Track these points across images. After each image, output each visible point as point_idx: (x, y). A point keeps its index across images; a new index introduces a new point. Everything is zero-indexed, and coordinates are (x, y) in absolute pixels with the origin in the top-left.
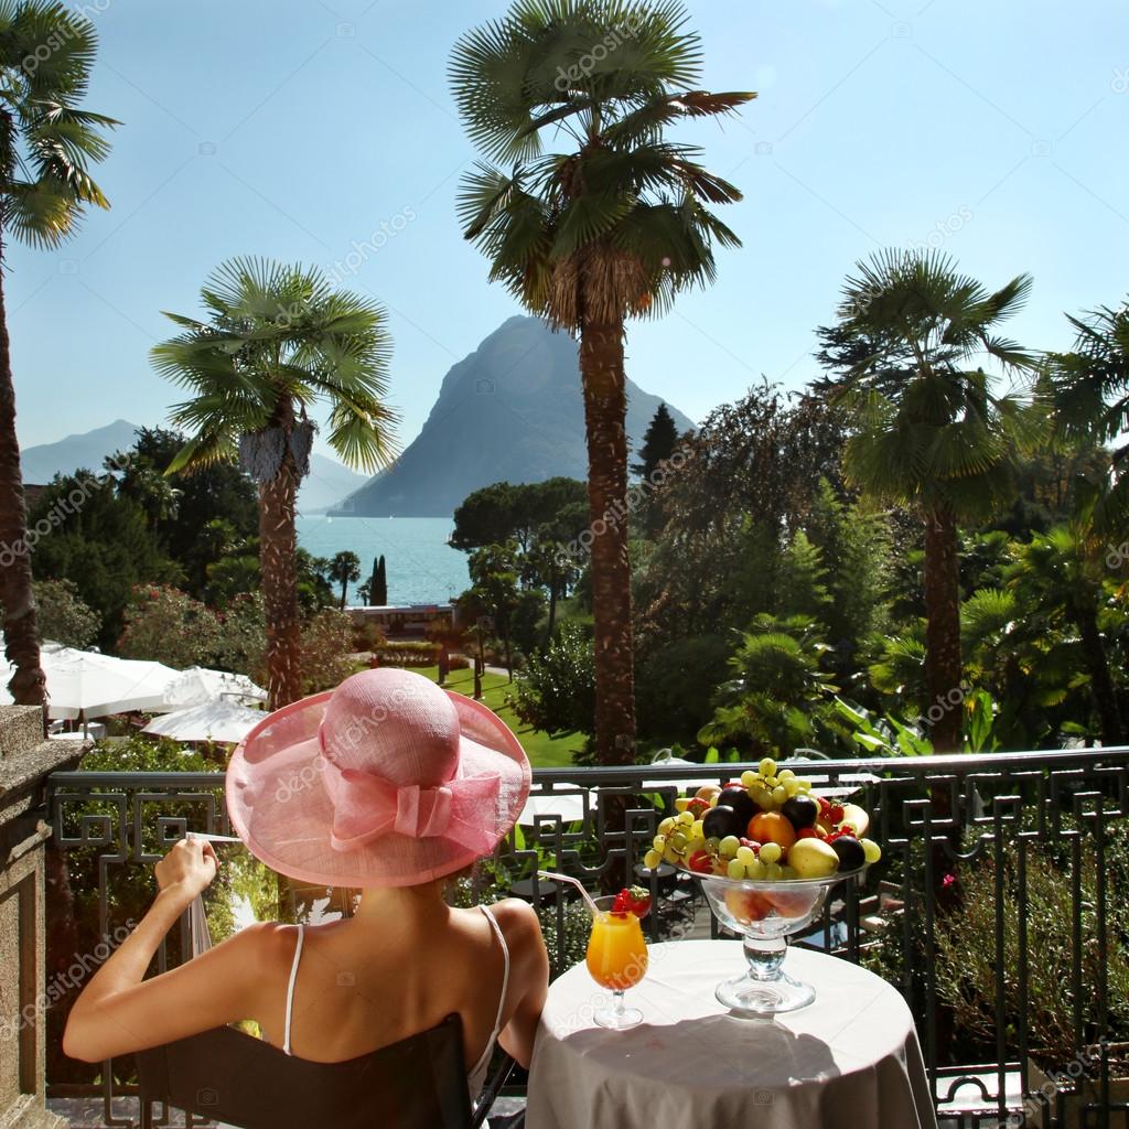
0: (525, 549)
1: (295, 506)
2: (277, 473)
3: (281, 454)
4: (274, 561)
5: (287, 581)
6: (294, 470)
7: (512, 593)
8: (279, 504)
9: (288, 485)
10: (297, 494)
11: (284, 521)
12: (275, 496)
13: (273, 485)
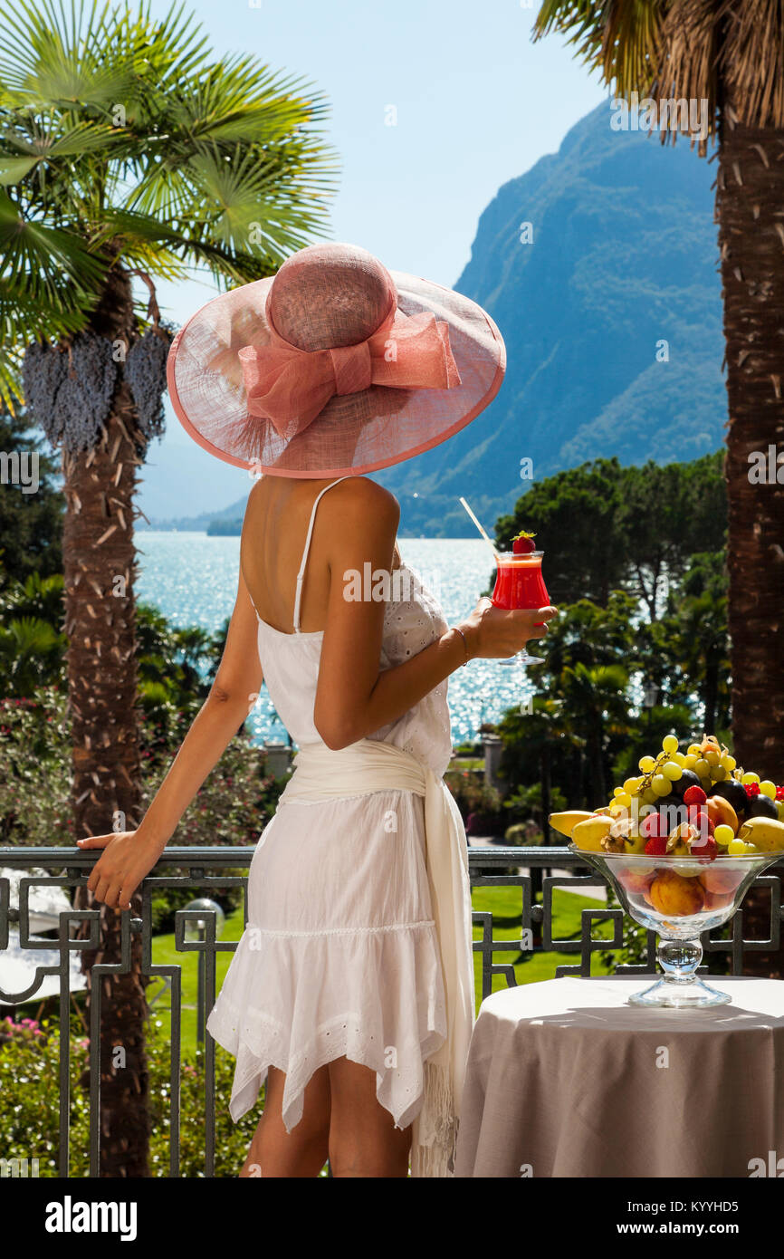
0: (653, 612)
1: (134, 499)
2: (99, 432)
3: (108, 393)
4: (90, 609)
5: (116, 651)
6: (133, 425)
7: (620, 706)
8: (102, 496)
9: (122, 456)
10: (139, 474)
11: (112, 529)
12: (95, 478)
13: (92, 456)
